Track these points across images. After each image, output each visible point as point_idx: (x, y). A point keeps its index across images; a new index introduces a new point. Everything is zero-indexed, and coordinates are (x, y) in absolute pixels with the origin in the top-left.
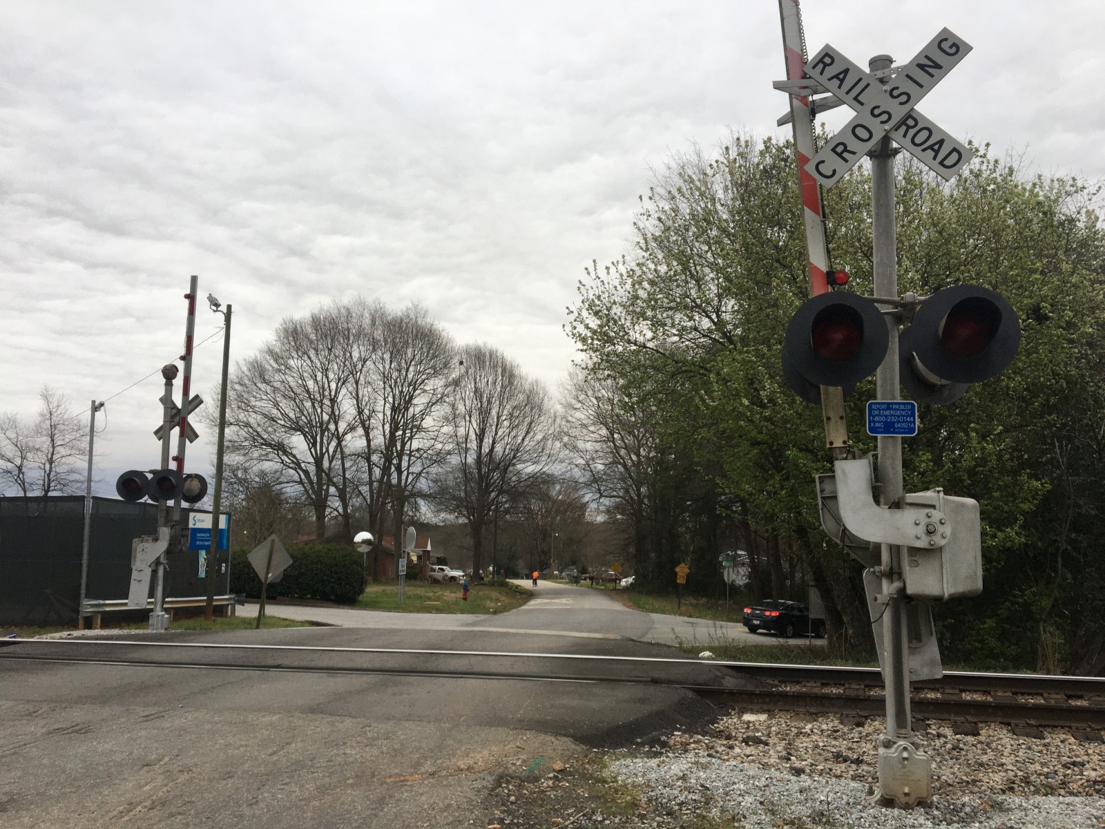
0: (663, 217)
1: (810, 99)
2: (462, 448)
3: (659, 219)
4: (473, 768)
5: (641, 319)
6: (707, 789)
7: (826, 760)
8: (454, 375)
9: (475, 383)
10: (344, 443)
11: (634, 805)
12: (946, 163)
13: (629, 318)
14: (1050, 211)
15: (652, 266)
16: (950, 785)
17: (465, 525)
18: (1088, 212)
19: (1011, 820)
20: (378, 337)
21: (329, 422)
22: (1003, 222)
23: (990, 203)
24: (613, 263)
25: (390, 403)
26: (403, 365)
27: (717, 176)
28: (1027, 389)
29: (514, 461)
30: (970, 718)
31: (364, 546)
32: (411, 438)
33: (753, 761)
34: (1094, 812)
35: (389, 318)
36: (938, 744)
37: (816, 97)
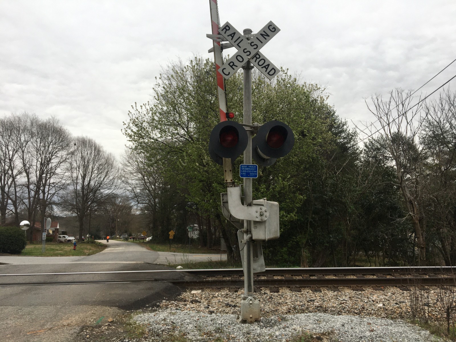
0: (166, 87)
1: (221, 43)
2: (75, 182)
3: (164, 87)
4: (70, 324)
5: (155, 129)
6: (174, 323)
7: (223, 307)
8: (72, 150)
9: (82, 154)
10: (16, 180)
11: (143, 333)
12: (270, 73)
13: (150, 128)
14: (308, 96)
15: (160, 107)
16: (268, 312)
17: (76, 217)
18: (321, 97)
19: (288, 324)
20: (34, 131)
21: (8, 170)
22: (292, 99)
23: (288, 91)
24: (144, 104)
25: (39, 162)
26: (47, 144)
27: (188, 72)
28: (299, 162)
29: (100, 188)
30: (276, 286)
31: (25, 227)
32: (50, 178)
33: (194, 310)
34: (317, 318)
35: (40, 123)
36: (264, 297)
37: (223, 42)
